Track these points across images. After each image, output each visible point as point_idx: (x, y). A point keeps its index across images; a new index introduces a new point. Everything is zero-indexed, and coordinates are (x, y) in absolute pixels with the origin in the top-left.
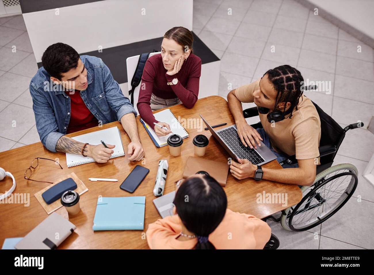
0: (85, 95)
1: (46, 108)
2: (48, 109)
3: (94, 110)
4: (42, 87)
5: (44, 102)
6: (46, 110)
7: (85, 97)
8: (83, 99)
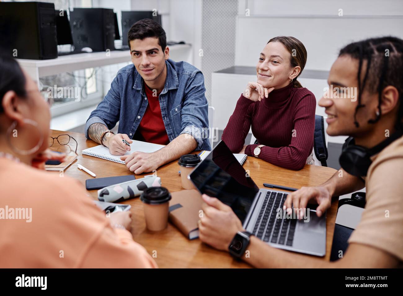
0: (165, 103)
1: (113, 97)
2: (114, 99)
3: (170, 129)
4: (122, 73)
5: (116, 90)
6: (112, 99)
7: (164, 105)
8: (161, 107)
